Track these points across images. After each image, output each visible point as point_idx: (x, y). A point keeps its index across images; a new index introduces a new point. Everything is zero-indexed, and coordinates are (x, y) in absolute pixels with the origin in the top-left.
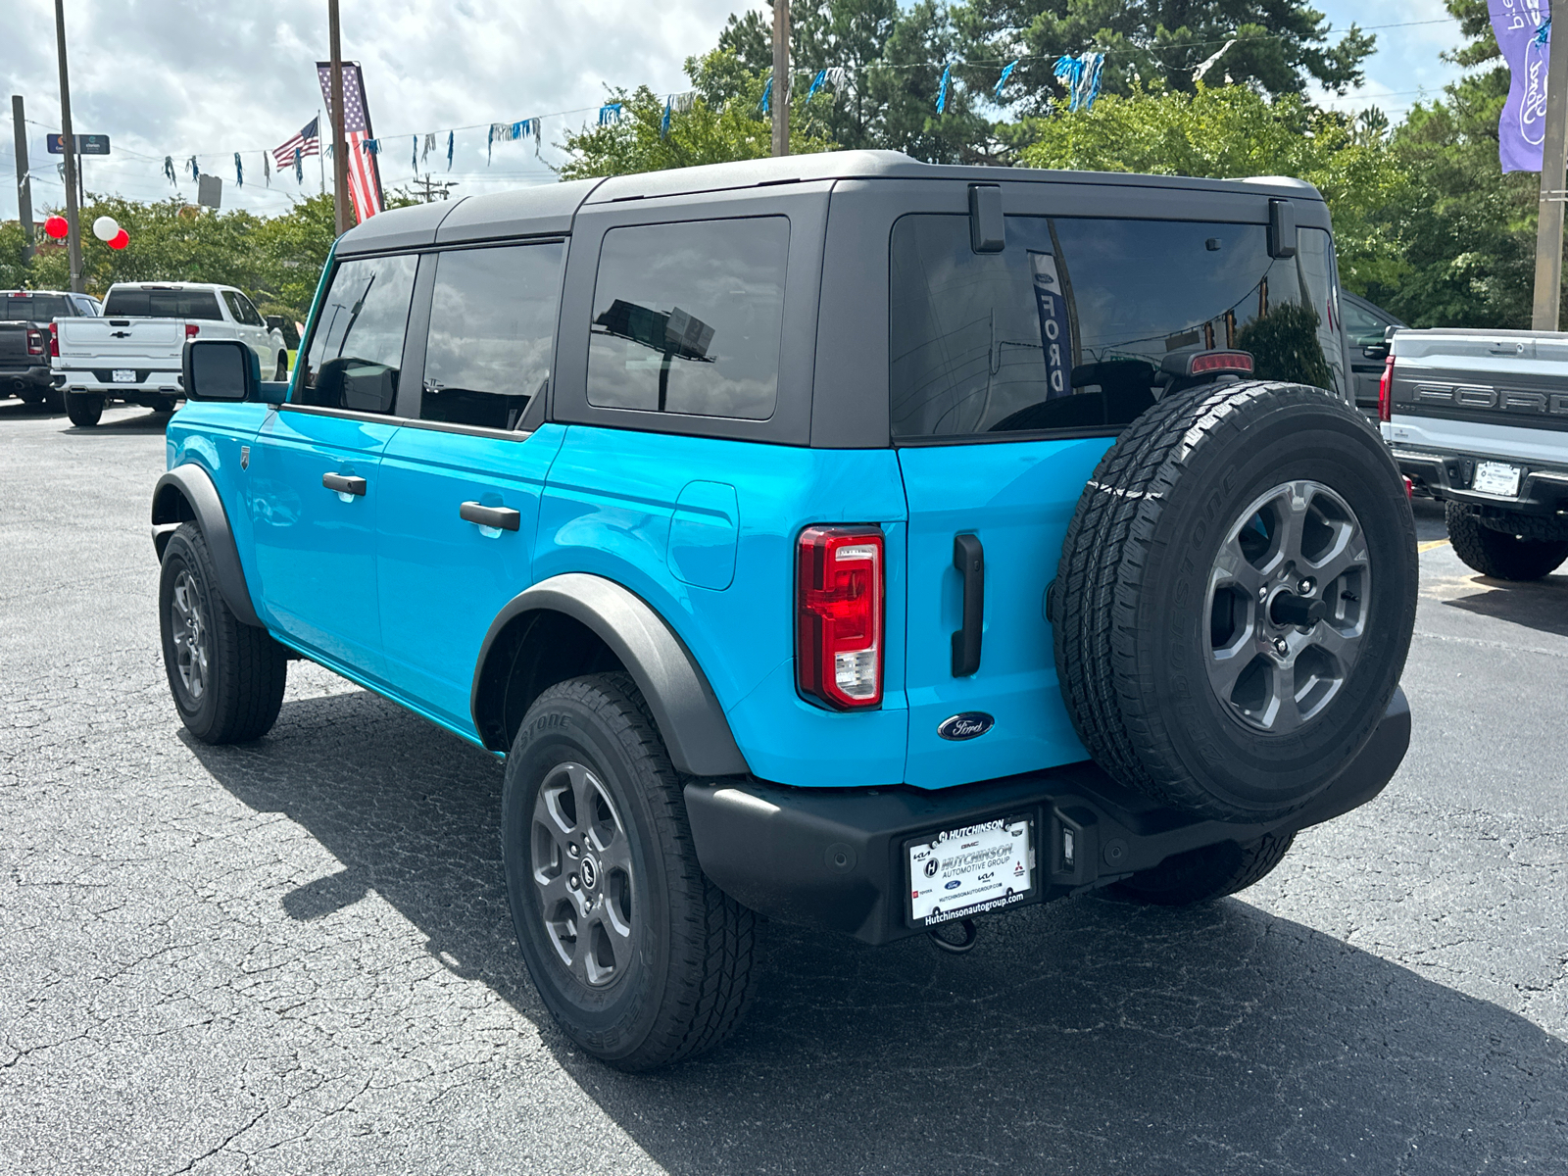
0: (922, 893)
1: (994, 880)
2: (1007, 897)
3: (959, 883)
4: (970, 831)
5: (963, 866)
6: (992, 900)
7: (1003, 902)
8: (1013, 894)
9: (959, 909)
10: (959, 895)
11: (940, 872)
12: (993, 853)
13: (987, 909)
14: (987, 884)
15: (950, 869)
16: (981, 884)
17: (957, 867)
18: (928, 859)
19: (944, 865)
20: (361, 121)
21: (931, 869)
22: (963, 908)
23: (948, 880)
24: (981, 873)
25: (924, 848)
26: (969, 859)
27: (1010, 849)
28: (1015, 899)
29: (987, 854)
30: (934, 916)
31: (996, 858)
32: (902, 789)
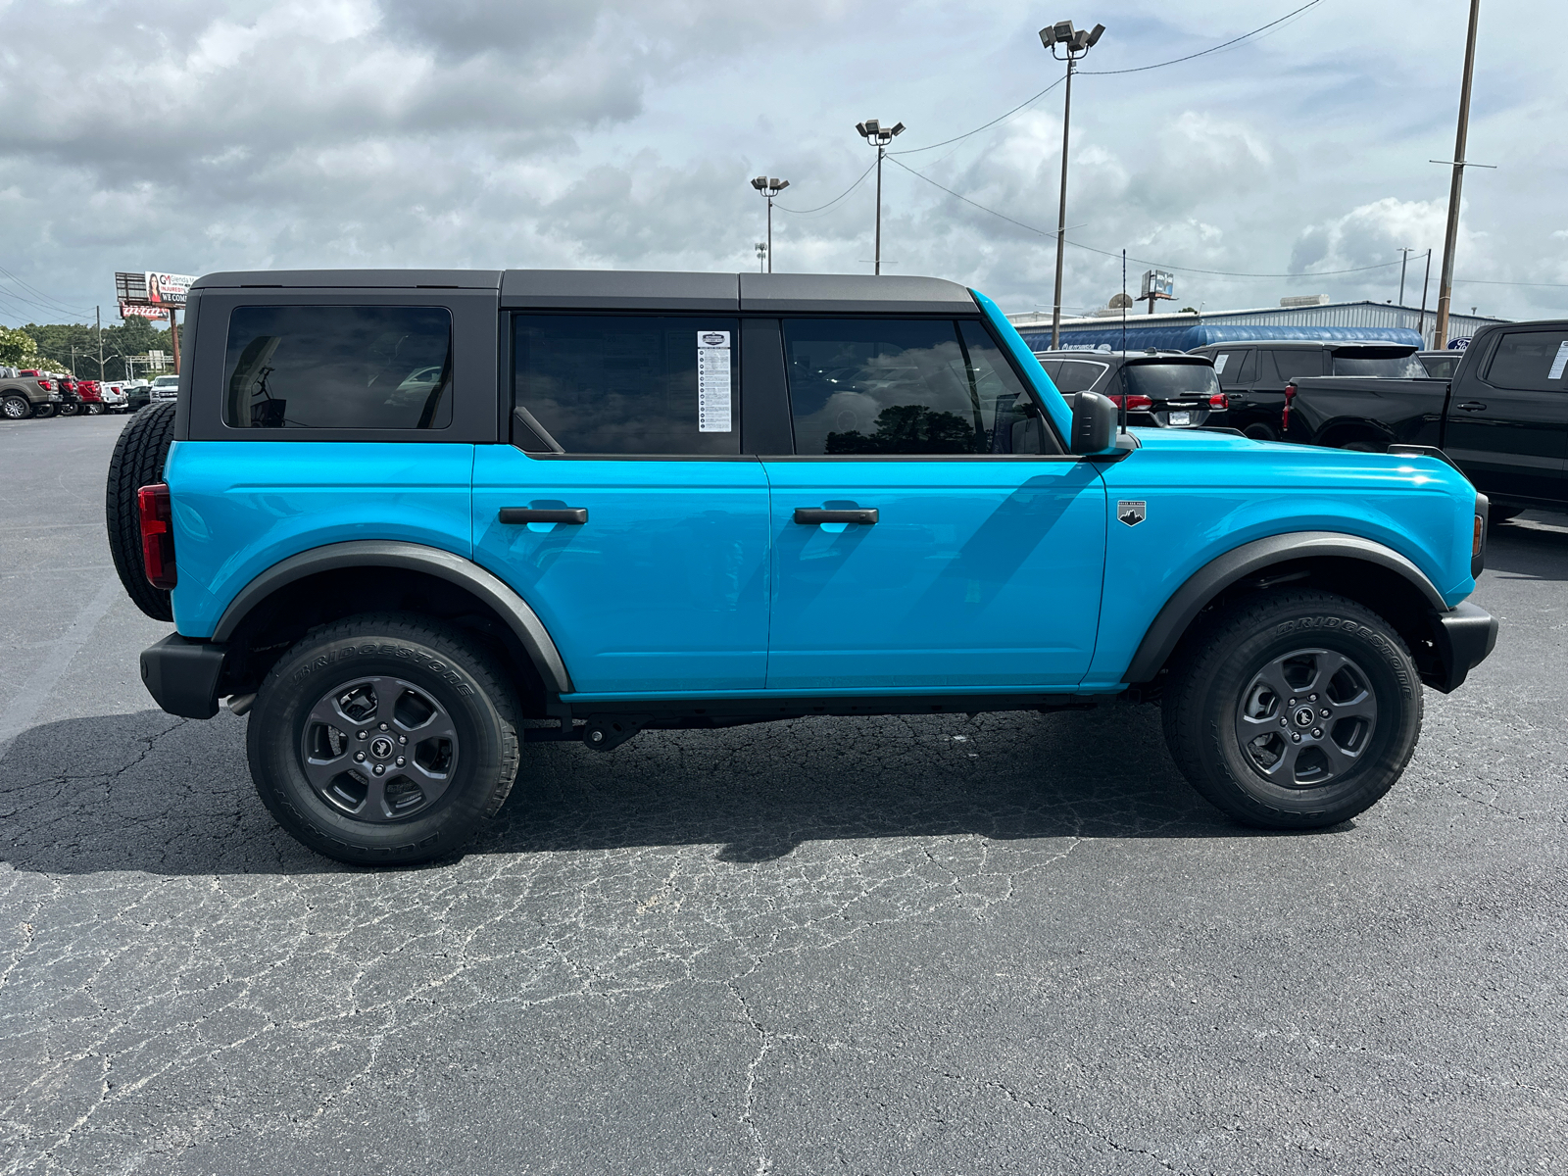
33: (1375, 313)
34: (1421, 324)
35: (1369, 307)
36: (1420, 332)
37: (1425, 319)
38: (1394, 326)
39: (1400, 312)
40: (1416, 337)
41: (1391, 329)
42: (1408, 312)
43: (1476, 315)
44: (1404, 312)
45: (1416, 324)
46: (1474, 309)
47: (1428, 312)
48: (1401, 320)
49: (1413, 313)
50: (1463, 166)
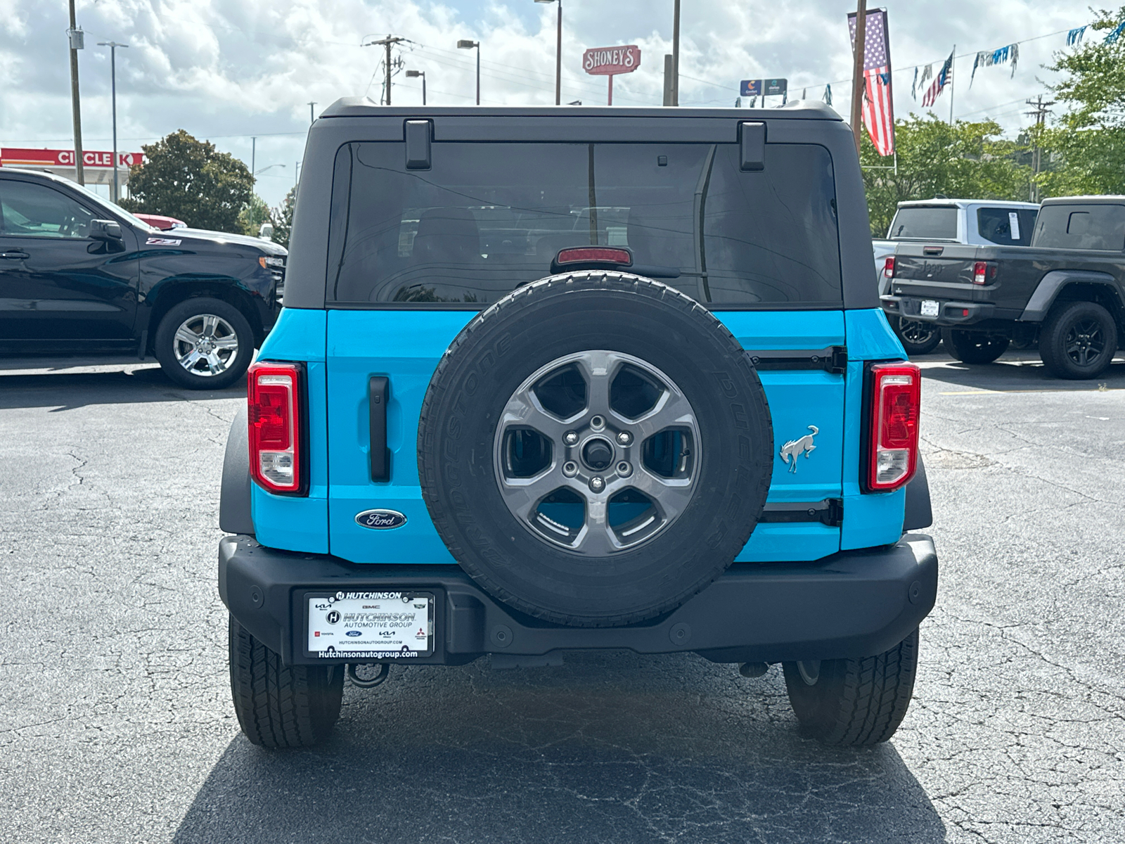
1: (393, 638)
2: (401, 652)
3: (360, 634)
4: (367, 596)
5: (365, 621)
6: (386, 652)
7: (397, 655)
8: (408, 651)
9: (351, 652)
10: (359, 642)
11: (341, 622)
12: (395, 617)
13: (380, 657)
14: (387, 640)
15: (351, 622)
16: (381, 638)
17: (358, 621)
18: (329, 610)
19: (346, 618)
20: (884, 58)
21: (333, 618)
22: (357, 652)
23: (349, 629)
24: (383, 630)
25: (324, 601)
26: (371, 617)
27: (413, 617)
28: (409, 655)
29: (389, 617)
30: (327, 652)
31: (398, 621)
32: (328, 558)
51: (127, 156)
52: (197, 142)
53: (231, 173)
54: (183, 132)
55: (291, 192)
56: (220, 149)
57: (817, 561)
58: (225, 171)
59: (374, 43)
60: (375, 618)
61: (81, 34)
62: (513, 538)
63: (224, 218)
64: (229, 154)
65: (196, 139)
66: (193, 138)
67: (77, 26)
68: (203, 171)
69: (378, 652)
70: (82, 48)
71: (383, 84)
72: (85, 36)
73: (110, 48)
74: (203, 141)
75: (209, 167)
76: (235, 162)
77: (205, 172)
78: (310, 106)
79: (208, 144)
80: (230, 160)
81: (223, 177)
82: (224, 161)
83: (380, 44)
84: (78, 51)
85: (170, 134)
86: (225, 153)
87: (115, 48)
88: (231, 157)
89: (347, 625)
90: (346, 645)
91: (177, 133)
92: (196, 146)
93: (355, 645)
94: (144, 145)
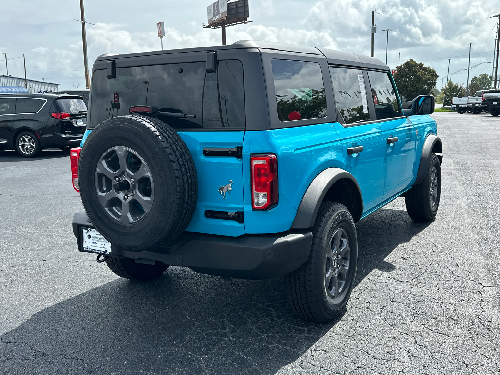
0: (87, 242)
1: (104, 247)
2: (105, 252)
3: (96, 243)
4: (96, 231)
5: (97, 239)
6: (101, 251)
7: (103, 253)
8: (107, 252)
9: (92, 249)
10: (96, 247)
11: (91, 239)
16: (101, 246)
17: (96, 239)
18: (88, 234)
19: (92, 237)
21: (89, 237)
22: (93, 250)
23: (93, 242)
24: (102, 243)
25: (87, 231)
26: (99, 238)
28: (106, 253)
29: (104, 239)
30: (86, 248)
31: (106, 241)
33: (7, 80)
34: (26, 85)
35: (5, 77)
36: (26, 88)
37: (27, 83)
38: (16, 86)
39: (17, 80)
40: (25, 90)
41: (15, 87)
42: (20, 80)
43: (44, 81)
44: (18, 80)
45: (24, 85)
46: (43, 79)
47: (28, 80)
48: (18, 84)
49: (22, 80)
50: (85, 23)
51: (395, 71)
52: (417, 63)
53: (429, 74)
54: (412, 60)
55: (472, 80)
56: (426, 65)
57: (238, 237)
58: (427, 74)
59: (494, 16)
60: (100, 238)
61: (375, 27)
62: (100, 215)
63: (424, 92)
64: (429, 67)
65: (417, 62)
66: (415, 62)
67: (374, 25)
68: (418, 74)
69: (99, 251)
70: (376, 33)
71: (497, 33)
72: (377, 28)
73: (387, 31)
74: (419, 63)
75: (421, 73)
76: (431, 70)
77: (418, 75)
78: (470, 45)
79: (421, 63)
80: (429, 69)
81: (425, 76)
82: (427, 70)
83: (497, 16)
84: (374, 34)
85: (406, 61)
86: (427, 67)
87: (389, 31)
88: (430, 68)
89: (93, 240)
90: (92, 247)
91: (409, 60)
92: (416, 64)
93: (95, 247)
94: (397, 66)
